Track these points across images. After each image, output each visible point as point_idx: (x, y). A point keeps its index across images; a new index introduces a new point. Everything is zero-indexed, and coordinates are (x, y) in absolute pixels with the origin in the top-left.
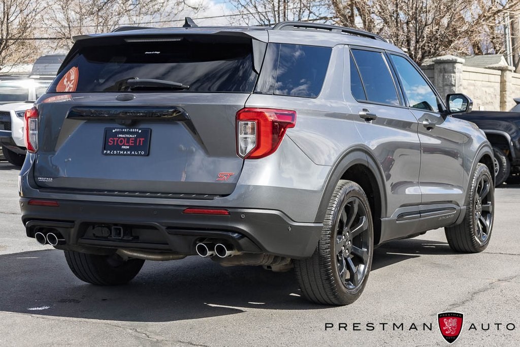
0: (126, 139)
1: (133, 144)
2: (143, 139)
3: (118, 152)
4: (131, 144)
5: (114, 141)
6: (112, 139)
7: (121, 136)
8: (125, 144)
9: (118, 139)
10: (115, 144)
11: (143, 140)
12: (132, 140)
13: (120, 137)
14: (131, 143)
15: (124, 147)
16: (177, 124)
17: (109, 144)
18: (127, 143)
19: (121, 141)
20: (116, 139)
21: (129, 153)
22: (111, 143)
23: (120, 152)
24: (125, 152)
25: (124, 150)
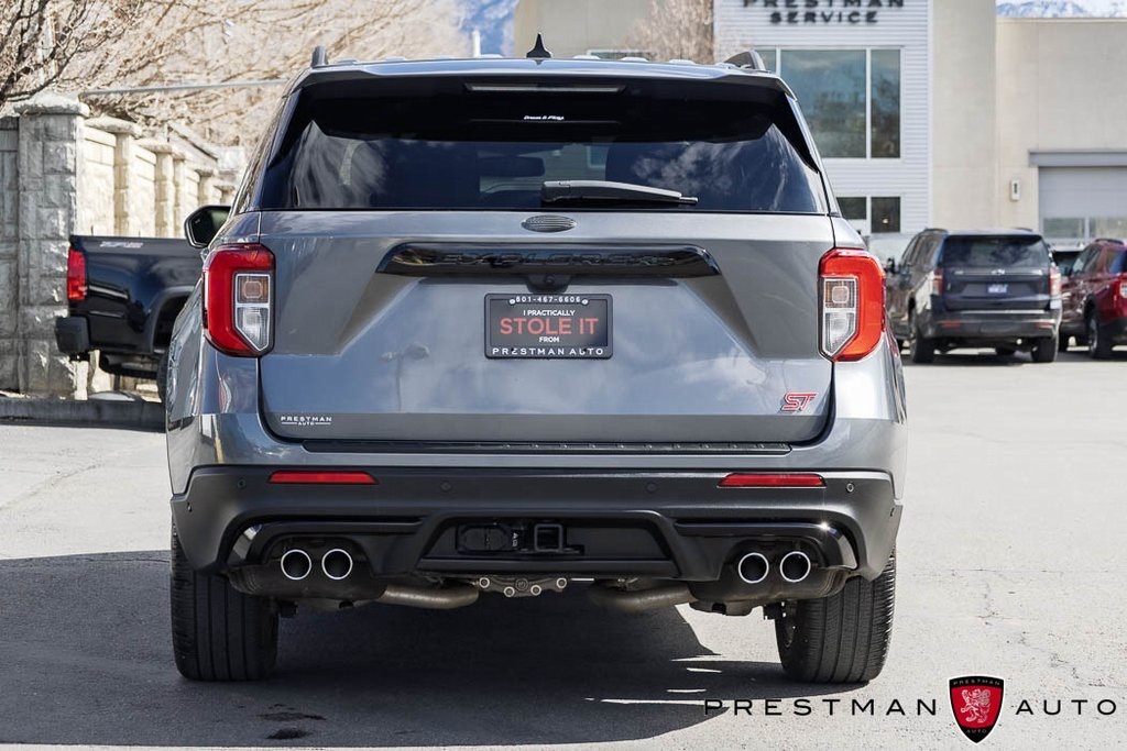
0: (548, 320)
1: (570, 332)
2: (596, 320)
3: (532, 350)
4: (561, 332)
5: (515, 325)
6: (510, 321)
7: (533, 312)
8: (548, 332)
9: (525, 320)
10: (520, 332)
11: (595, 323)
12: (564, 323)
13: (531, 316)
14: (564, 329)
15: (546, 339)
16: (676, 284)
17: (502, 331)
18: (551, 330)
19: (536, 326)
20: (520, 320)
21: (561, 352)
22: (507, 330)
23: (536, 352)
24: (551, 351)
25: (547, 346)
